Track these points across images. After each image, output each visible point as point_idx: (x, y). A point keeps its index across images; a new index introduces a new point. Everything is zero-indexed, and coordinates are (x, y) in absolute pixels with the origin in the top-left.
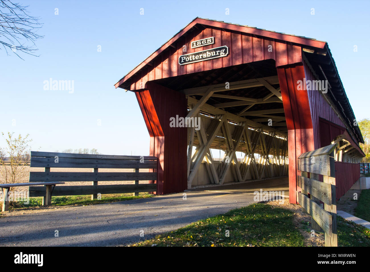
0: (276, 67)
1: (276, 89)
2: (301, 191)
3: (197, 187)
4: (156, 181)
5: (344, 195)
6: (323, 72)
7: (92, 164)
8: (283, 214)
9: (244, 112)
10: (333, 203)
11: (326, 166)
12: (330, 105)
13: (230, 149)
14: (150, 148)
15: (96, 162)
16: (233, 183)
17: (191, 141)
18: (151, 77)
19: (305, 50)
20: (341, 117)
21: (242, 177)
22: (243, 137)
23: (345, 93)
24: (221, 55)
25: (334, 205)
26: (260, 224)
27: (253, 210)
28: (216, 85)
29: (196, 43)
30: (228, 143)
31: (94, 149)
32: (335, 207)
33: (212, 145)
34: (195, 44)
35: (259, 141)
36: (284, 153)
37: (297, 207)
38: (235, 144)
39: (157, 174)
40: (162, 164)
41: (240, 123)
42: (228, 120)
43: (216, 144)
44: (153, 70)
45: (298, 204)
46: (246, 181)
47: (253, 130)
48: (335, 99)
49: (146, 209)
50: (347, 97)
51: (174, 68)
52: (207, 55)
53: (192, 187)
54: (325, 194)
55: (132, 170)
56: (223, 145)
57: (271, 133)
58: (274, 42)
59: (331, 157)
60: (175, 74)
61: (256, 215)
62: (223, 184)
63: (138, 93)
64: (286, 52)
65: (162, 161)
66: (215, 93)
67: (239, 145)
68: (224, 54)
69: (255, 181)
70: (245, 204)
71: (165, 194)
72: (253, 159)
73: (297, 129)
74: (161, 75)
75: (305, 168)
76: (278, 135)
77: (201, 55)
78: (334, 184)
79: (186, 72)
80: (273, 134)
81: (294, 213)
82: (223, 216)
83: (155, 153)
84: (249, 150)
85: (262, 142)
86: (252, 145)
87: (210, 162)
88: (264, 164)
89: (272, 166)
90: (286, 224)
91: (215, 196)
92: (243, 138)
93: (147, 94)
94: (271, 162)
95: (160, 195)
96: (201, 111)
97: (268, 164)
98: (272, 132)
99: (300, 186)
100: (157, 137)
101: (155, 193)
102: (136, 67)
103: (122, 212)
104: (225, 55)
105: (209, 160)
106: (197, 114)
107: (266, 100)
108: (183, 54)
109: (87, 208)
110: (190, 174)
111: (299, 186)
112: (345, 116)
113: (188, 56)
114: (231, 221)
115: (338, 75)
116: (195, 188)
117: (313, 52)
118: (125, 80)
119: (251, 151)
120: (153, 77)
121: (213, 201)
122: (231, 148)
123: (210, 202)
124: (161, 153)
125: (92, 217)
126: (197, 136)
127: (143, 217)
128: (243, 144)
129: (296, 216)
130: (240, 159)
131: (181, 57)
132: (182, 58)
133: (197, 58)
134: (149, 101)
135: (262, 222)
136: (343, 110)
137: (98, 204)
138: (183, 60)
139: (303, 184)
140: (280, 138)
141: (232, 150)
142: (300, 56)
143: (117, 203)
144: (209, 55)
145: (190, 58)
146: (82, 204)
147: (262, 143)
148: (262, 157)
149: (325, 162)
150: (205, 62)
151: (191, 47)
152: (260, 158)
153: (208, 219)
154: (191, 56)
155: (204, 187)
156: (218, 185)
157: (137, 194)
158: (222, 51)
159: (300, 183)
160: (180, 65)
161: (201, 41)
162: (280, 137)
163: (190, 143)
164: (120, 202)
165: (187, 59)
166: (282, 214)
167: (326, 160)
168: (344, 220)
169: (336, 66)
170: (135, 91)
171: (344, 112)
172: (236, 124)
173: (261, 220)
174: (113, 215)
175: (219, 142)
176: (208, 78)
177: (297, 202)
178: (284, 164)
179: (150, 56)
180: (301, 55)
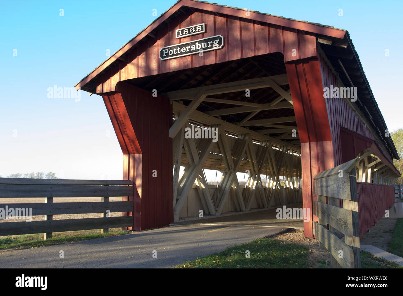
0: (284, 62)
1: (286, 90)
2: (318, 221)
3: (186, 220)
4: (132, 212)
5: (375, 225)
6: (344, 68)
7: (45, 191)
8: (296, 251)
9: (247, 120)
10: (355, 234)
11: (346, 188)
12: (355, 111)
13: (229, 169)
14: (123, 170)
15: (50, 190)
16: (234, 214)
17: (178, 160)
18: (123, 75)
19: (320, 41)
20: (369, 126)
21: (246, 206)
22: (246, 153)
23: (373, 96)
24: (214, 47)
25: (356, 237)
26: (265, 265)
27: (256, 247)
28: (209, 86)
29: (182, 31)
30: (227, 162)
31: (50, 173)
32: (357, 239)
33: (205, 165)
34: (180, 32)
35: (267, 158)
36: (299, 174)
37: (313, 242)
38: (236, 163)
39: (133, 203)
40: (140, 191)
41: (242, 135)
42: (226, 131)
43: (212, 163)
44: (126, 67)
45: (315, 238)
46: (250, 210)
47: (258, 144)
48: (361, 104)
49: (117, 250)
50: (375, 101)
51: (154, 65)
52: (196, 47)
53: (180, 220)
54: (345, 223)
55: (99, 199)
56: (220, 164)
57: (282, 148)
58: (281, 30)
59: (351, 176)
60: (154, 72)
61: (260, 253)
62: (221, 215)
63: (106, 97)
64: (297, 44)
65: (139, 186)
66: (208, 97)
67: (241, 164)
68: (218, 45)
69: (262, 210)
70: (247, 240)
71: (143, 229)
72: (259, 181)
73: (312, 141)
74: (136, 73)
75: (322, 191)
76: (291, 151)
77: (188, 48)
78: (357, 210)
79: (169, 69)
80: (285, 149)
81: (309, 249)
82: (217, 256)
83: (130, 176)
84: (254, 171)
85: (271, 159)
86: (258, 163)
87: (203, 187)
88: (274, 188)
89: (284, 190)
90: (298, 263)
91: (209, 230)
92: (245, 155)
93: (118, 97)
94: (283, 185)
95: (137, 231)
96: (190, 120)
97: (279, 188)
98: (283, 146)
99: (317, 214)
100: (133, 154)
101: (130, 228)
102: (104, 63)
103: (84, 255)
104: (219, 47)
105: (201, 184)
106: (186, 124)
107: (274, 105)
108: (165, 46)
109: (37, 252)
110: (177, 202)
111: (315, 215)
112: (375, 125)
113: (171, 48)
114: (228, 262)
115: (364, 73)
116: (183, 221)
117: (330, 43)
118: (89, 80)
119: (257, 171)
120: (127, 76)
121: (206, 237)
122: (230, 167)
123: (202, 238)
124: (137, 176)
125: (42, 262)
126: (185, 153)
127: (112, 260)
128: (245, 162)
129: (312, 252)
130: (242, 182)
131: (163, 49)
132: (164, 51)
133: (183, 51)
134: (121, 108)
135: (267, 262)
136: (371, 117)
137: (53, 245)
138: (166, 54)
139: (320, 211)
140: (294, 154)
141: (232, 170)
142: (315, 49)
143: (78, 243)
144: (199, 47)
145: (175, 52)
146: (29, 246)
147: (271, 162)
148: (271, 179)
149: (344, 182)
150: (194, 56)
151: (175, 36)
152: (268, 180)
153: (197, 260)
154: (175, 48)
155: (195, 219)
156: (214, 216)
157: (106, 230)
158: (216, 42)
159: (316, 210)
160: (162, 59)
161: (189, 29)
162: (294, 152)
163: (176, 162)
164: (82, 241)
165: (171, 52)
166: (294, 251)
167: (346, 180)
168: (373, 257)
169: (360, 61)
170: (102, 94)
171: (372, 119)
172: (237, 136)
173: (267, 260)
174: (72, 259)
175: (214, 160)
176: (199, 78)
177: (313, 235)
178: (300, 187)
179: (121, 48)
180: (315, 47)
